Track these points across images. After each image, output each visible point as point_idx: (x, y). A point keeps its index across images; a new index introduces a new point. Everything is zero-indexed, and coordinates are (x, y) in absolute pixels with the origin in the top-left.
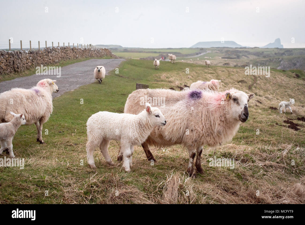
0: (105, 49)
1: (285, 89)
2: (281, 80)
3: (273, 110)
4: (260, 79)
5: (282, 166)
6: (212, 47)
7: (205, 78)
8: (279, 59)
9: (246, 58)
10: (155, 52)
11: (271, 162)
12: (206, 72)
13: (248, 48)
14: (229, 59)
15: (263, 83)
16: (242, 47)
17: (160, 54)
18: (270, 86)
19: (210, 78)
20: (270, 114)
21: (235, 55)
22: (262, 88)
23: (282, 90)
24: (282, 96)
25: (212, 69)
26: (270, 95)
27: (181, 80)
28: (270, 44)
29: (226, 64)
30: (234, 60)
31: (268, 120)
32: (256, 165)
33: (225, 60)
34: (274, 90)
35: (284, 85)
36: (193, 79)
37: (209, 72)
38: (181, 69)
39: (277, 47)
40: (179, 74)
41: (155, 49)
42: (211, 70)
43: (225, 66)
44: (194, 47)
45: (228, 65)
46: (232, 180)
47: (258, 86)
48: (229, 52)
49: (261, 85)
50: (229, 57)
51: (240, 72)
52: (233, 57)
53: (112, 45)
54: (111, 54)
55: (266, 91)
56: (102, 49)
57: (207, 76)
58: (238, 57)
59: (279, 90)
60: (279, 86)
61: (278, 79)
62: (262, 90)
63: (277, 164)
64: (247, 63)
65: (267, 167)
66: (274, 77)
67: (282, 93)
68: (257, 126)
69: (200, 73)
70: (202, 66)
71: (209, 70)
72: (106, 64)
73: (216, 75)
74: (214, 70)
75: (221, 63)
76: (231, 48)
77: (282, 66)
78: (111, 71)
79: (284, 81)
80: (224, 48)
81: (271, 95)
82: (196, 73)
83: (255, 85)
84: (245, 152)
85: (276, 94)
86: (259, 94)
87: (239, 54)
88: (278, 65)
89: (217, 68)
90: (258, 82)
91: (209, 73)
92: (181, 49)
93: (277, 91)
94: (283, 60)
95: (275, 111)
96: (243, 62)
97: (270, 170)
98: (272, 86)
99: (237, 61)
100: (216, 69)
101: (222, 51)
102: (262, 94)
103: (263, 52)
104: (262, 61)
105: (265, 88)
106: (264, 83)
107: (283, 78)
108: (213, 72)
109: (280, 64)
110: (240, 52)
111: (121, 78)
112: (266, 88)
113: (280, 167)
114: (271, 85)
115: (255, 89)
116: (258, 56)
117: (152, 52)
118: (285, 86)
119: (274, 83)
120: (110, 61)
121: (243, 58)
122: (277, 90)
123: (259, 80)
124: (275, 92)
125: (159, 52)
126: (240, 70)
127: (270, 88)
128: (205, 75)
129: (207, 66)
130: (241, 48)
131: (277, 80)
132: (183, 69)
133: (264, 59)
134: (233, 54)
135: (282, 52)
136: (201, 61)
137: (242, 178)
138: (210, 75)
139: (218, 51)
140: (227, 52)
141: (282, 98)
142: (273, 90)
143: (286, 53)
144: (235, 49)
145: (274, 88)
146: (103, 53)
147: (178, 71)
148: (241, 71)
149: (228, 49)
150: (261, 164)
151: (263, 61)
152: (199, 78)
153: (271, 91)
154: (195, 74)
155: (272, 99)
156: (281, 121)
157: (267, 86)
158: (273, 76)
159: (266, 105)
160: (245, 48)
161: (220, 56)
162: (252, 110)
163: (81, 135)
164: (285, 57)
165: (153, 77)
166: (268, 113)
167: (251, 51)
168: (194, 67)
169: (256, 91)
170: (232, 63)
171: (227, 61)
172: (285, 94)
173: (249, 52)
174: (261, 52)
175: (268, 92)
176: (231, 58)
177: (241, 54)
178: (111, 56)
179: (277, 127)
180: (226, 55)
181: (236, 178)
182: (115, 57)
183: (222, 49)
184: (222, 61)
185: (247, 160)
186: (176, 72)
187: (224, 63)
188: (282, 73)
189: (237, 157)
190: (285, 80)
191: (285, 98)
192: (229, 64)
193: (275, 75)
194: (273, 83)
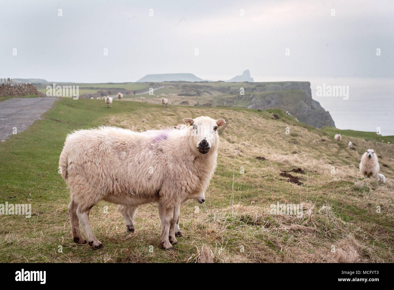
0: (29, 85)
1: (262, 133)
2: (258, 122)
3: (260, 161)
4: (232, 121)
5: (312, 229)
6: (165, 81)
7: (164, 121)
8: (250, 95)
9: (208, 95)
10: (92, 88)
11: (299, 226)
12: (164, 114)
13: (211, 82)
14: (188, 97)
15: (235, 127)
16: (203, 81)
17: (99, 90)
18: (244, 131)
19: (170, 121)
20: (260, 166)
21: (195, 91)
22: (234, 133)
23: (259, 134)
24: (260, 142)
25: (171, 110)
26: (245, 141)
27: (136, 125)
28: (238, 77)
29: (184, 102)
30: (194, 97)
31: (262, 173)
32: (281, 230)
33: (183, 98)
34: (250, 135)
35: (261, 128)
36: (149, 122)
37: (168, 113)
38: (132, 110)
39: (246, 81)
40: (131, 116)
41: (90, 84)
42: (169, 111)
43: (183, 105)
44: (142, 82)
45: (186, 104)
46: (263, 249)
47: (230, 131)
48: (186, 88)
49: (234, 129)
50: (187, 94)
51: (206, 113)
52: (193, 94)
53: (34, 79)
54: (36, 91)
55: (240, 136)
56: (25, 85)
57: (166, 119)
58: (199, 94)
59: (255, 135)
60: (256, 130)
61: (253, 120)
62: (235, 135)
63: (306, 227)
64: (210, 101)
65: (294, 231)
66: (248, 119)
67: (259, 139)
68: (255, 182)
69: (156, 115)
70: (158, 106)
71: (167, 111)
72: (34, 104)
73: (177, 117)
74: (174, 111)
75: (178, 101)
76: (189, 82)
77: (254, 105)
78: (44, 114)
79: (261, 124)
80: (180, 82)
81: (247, 141)
82: (152, 115)
83: (226, 129)
84: (264, 214)
85: (253, 140)
86: (233, 141)
87: (199, 90)
88: (249, 103)
89: (177, 108)
90: (230, 125)
91: (168, 115)
92: (125, 83)
93: (254, 136)
94: (254, 98)
95: (263, 161)
96: (205, 100)
97: (299, 235)
98: (247, 130)
99: (197, 99)
100: (176, 110)
101: (178, 86)
102: (236, 140)
103: (229, 88)
104: (228, 98)
105: (238, 133)
106: (237, 127)
107: (259, 119)
108: (173, 114)
109: (252, 102)
110: (201, 87)
111: (59, 122)
112: (240, 133)
113: (310, 231)
114: (245, 128)
115: (228, 134)
116: (223, 92)
117: (87, 88)
118: (263, 130)
119: (249, 127)
120: (38, 101)
121: (205, 95)
122: (253, 134)
123: (231, 123)
124: (250, 138)
125: (97, 89)
126: (205, 111)
127: (245, 132)
128: (163, 118)
129: (165, 106)
130: (201, 82)
131: (252, 122)
132: (134, 111)
133: (232, 96)
134: (192, 90)
135: (253, 86)
136: (153, 100)
137: (273, 246)
138: (170, 117)
139: (172, 87)
140: (185, 87)
141: (260, 145)
142: (248, 134)
143: (257, 88)
144: (194, 84)
145: (250, 133)
146: (26, 90)
147: (128, 112)
148: (207, 111)
149: (186, 84)
150: (286, 228)
151: (230, 98)
152: (156, 121)
153: (246, 137)
154: (150, 116)
155: (249, 146)
156: (277, 174)
157: (240, 130)
158: (247, 117)
159: (248, 154)
160: (207, 82)
161: (175, 93)
162: (238, 162)
163: (39, 200)
164: (257, 93)
165: (100, 121)
166: (257, 164)
167: (214, 86)
168: (148, 107)
169: (228, 136)
170: (192, 102)
171: (185, 99)
172: (263, 140)
173: (212, 87)
174: (227, 88)
175: (243, 138)
176: (190, 95)
177: (202, 90)
178: (36, 94)
179: (277, 182)
180: (183, 91)
181: (267, 247)
182: (40, 95)
183: (177, 83)
184: (179, 99)
185: (270, 224)
186: (126, 115)
187: (181, 102)
188: (257, 113)
189: (257, 221)
190: (262, 122)
191: (264, 145)
192: (188, 103)
193: (249, 116)
194: (247, 126)
